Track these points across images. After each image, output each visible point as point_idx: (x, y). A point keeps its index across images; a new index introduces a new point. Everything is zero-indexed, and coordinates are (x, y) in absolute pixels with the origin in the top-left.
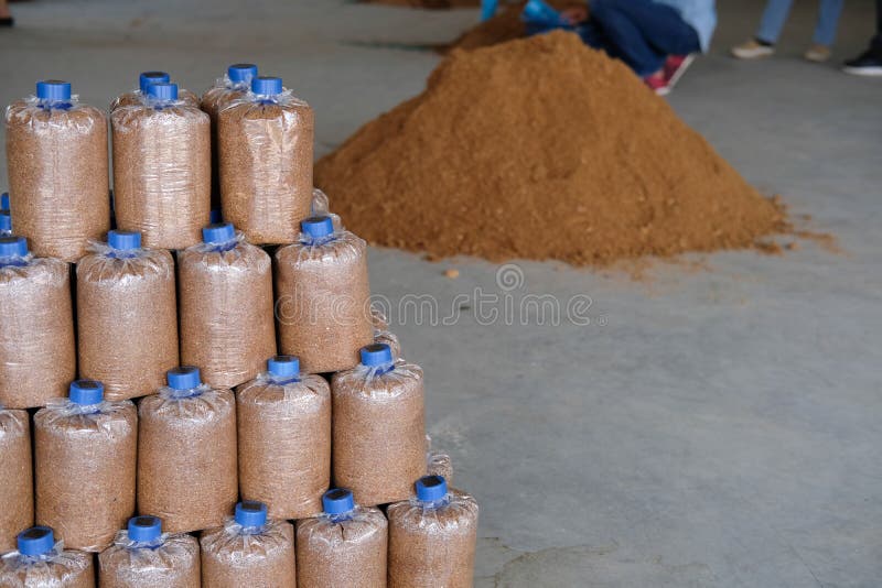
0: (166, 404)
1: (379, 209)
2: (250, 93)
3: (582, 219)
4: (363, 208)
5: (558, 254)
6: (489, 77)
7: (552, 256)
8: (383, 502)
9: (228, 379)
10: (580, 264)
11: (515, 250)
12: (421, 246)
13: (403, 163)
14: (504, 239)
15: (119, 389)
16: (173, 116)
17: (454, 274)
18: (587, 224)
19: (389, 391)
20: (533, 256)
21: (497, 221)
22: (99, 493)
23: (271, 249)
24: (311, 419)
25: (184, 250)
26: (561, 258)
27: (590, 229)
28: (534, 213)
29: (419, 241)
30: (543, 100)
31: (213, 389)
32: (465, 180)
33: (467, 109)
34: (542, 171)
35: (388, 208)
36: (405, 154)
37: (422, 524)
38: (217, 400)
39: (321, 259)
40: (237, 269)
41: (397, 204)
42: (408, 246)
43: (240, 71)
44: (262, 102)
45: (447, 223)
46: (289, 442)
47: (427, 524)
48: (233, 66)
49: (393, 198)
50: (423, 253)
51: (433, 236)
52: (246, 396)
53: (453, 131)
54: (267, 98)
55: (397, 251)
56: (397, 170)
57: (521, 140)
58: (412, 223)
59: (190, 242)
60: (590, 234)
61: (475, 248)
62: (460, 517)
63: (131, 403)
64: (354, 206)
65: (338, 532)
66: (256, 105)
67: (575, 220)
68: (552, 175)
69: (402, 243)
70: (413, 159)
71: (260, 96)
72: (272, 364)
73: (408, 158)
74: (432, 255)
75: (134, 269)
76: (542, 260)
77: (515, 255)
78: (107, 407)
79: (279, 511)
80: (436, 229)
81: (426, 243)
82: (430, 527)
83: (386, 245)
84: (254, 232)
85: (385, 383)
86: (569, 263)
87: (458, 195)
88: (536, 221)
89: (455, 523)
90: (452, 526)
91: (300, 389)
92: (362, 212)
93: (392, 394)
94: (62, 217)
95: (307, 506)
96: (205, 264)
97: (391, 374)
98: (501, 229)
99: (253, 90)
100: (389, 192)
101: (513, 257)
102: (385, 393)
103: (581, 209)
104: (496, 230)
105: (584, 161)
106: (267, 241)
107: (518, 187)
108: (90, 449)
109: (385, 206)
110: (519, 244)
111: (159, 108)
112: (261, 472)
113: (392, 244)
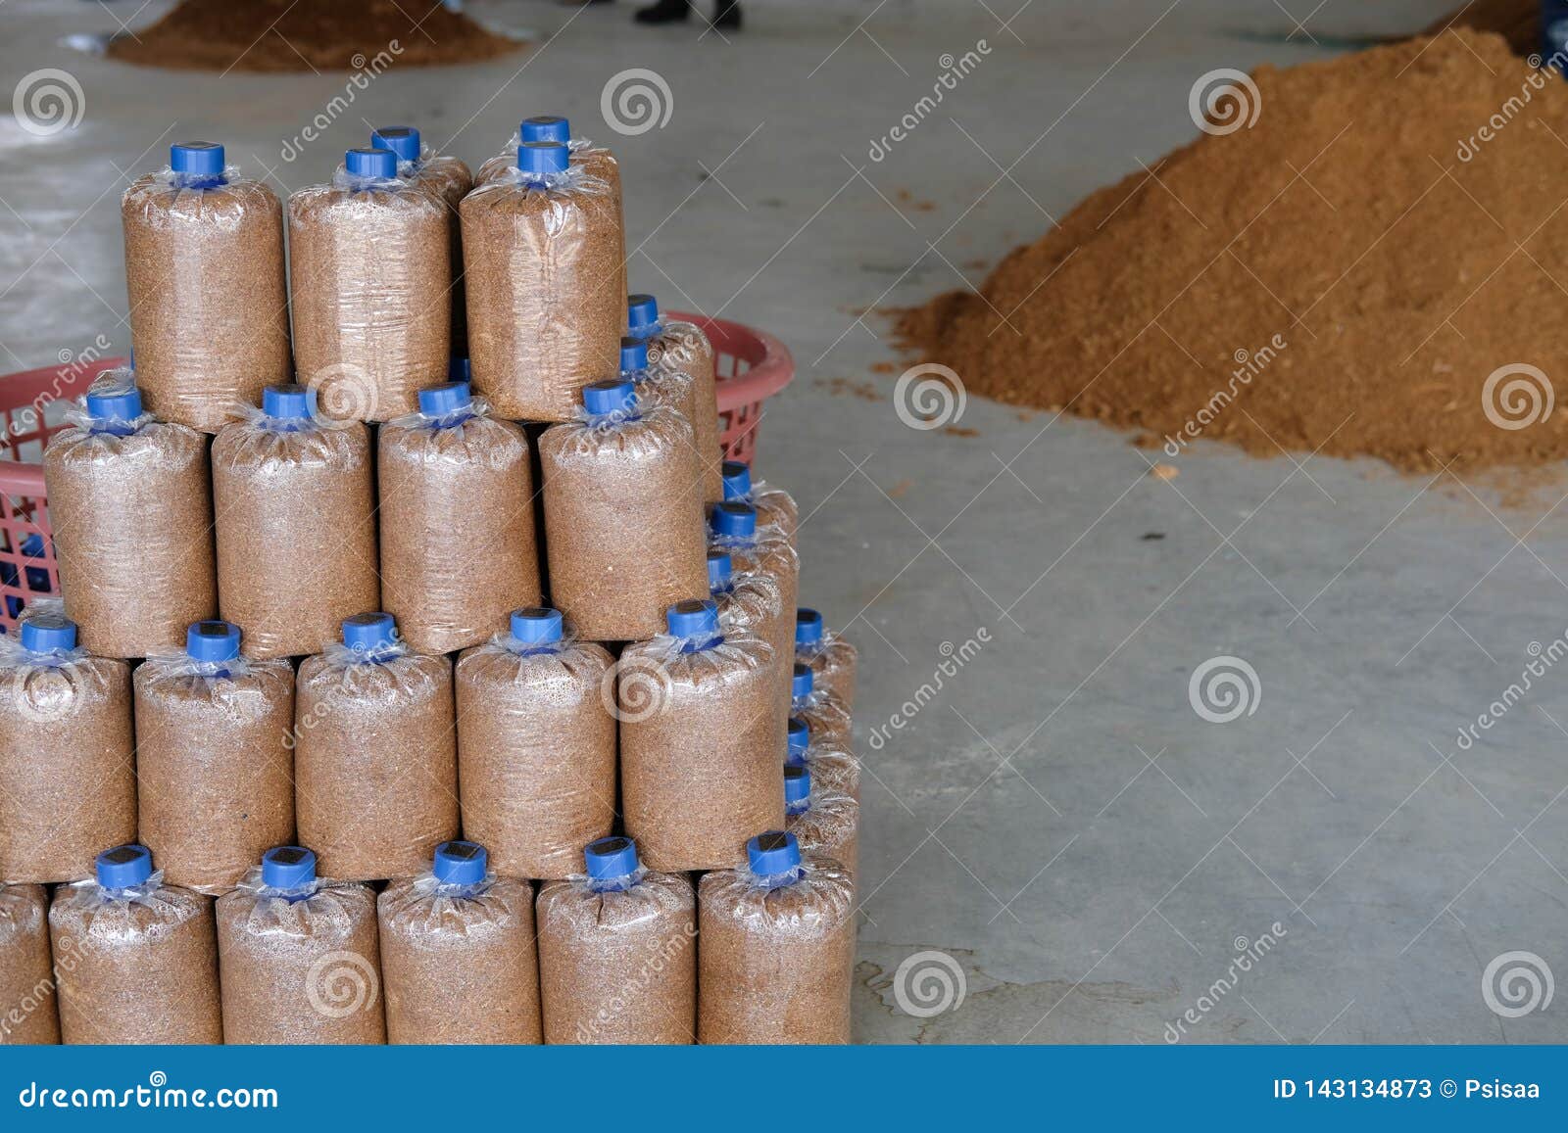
0: (327, 670)
1: (1077, 347)
2: (514, 170)
3: (1439, 386)
4: (1049, 343)
5: (1378, 450)
6: (1307, 117)
7: (1369, 451)
8: (693, 867)
9: (438, 639)
10: (1411, 469)
11: (1303, 436)
12: (1135, 417)
13: (1130, 268)
14: (1287, 415)
15: (268, 641)
16: (370, 204)
17: (1167, 474)
18: (1448, 395)
19: (696, 682)
20: (1331, 449)
21: (1278, 381)
22: (216, 802)
23: (533, 430)
24: (562, 717)
25: (386, 422)
26: (1382, 456)
27: (1452, 406)
28: (1349, 370)
29: (1135, 408)
30: (1406, 161)
31: (411, 654)
32: (1234, 302)
33: (1256, 174)
34: (1378, 292)
35: (1091, 346)
36: (1137, 250)
37: (738, 912)
38: (411, 673)
39: (595, 450)
40: (452, 461)
41: (1106, 341)
42: (1115, 419)
43: (539, 128)
44: (529, 185)
45: (1188, 379)
46: (524, 751)
47: (747, 913)
48: (529, 121)
49: (1102, 330)
50: (1136, 431)
51: (1162, 401)
52: (464, 669)
53: (1226, 213)
54: (538, 178)
55: (1095, 423)
56: (1119, 279)
57: (1347, 236)
58: (1128, 375)
59: (397, 410)
60: (1452, 413)
61: (1231, 427)
62: (806, 908)
63: (286, 665)
64: (1035, 339)
65: (592, 909)
66: (519, 190)
67: (1426, 387)
68: (1395, 302)
69: (1106, 410)
70: (1147, 261)
71: (527, 175)
72: (515, 619)
73: (1139, 258)
74: (1148, 435)
75: (286, 452)
76: (1347, 456)
77: (1302, 443)
78: (242, 668)
79: (511, 861)
80: (1167, 389)
81: (1146, 414)
82: (752, 918)
83: (1076, 411)
84: (504, 399)
85: (691, 666)
86: (1394, 464)
87: (1216, 329)
88: (1351, 386)
89: (795, 917)
90: (787, 924)
91: (546, 666)
92: (1049, 352)
93: (701, 688)
94: (193, 361)
95: (558, 859)
96: (403, 448)
97: (708, 654)
98: (1285, 396)
99: (520, 166)
100: (1098, 318)
101: (1295, 448)
102: (689, 684)
103: (1438, 367)
104: (1275, 396)
105: (1463, 278)
106: (525, 415)
107: (1328, 320)
108: (199, 733)
109: (1087, 343)
110: (1311, 425)
111: (355, 191)
112: (483, 796)
113: (1086, 410)
